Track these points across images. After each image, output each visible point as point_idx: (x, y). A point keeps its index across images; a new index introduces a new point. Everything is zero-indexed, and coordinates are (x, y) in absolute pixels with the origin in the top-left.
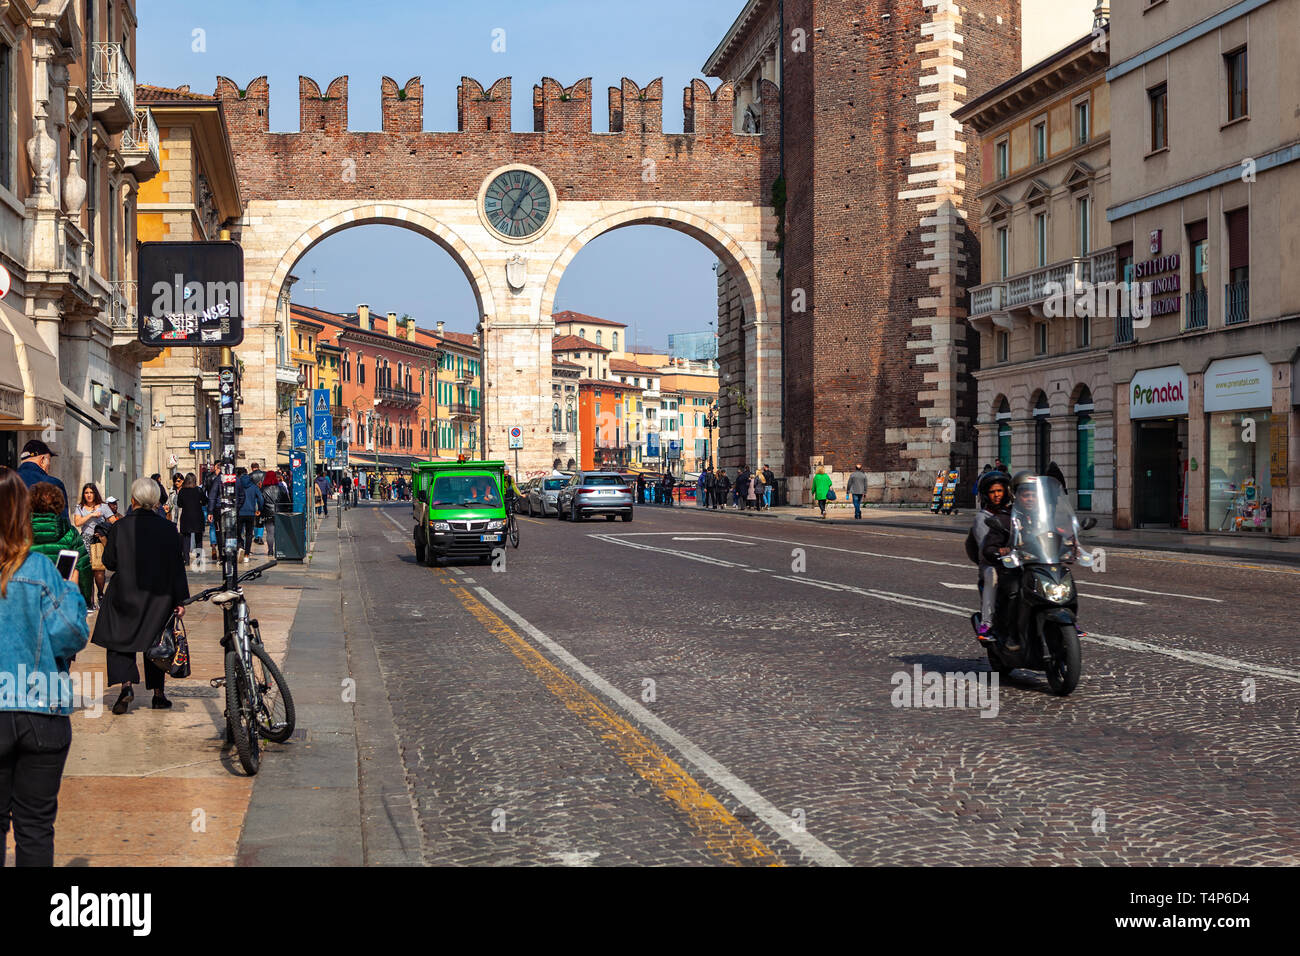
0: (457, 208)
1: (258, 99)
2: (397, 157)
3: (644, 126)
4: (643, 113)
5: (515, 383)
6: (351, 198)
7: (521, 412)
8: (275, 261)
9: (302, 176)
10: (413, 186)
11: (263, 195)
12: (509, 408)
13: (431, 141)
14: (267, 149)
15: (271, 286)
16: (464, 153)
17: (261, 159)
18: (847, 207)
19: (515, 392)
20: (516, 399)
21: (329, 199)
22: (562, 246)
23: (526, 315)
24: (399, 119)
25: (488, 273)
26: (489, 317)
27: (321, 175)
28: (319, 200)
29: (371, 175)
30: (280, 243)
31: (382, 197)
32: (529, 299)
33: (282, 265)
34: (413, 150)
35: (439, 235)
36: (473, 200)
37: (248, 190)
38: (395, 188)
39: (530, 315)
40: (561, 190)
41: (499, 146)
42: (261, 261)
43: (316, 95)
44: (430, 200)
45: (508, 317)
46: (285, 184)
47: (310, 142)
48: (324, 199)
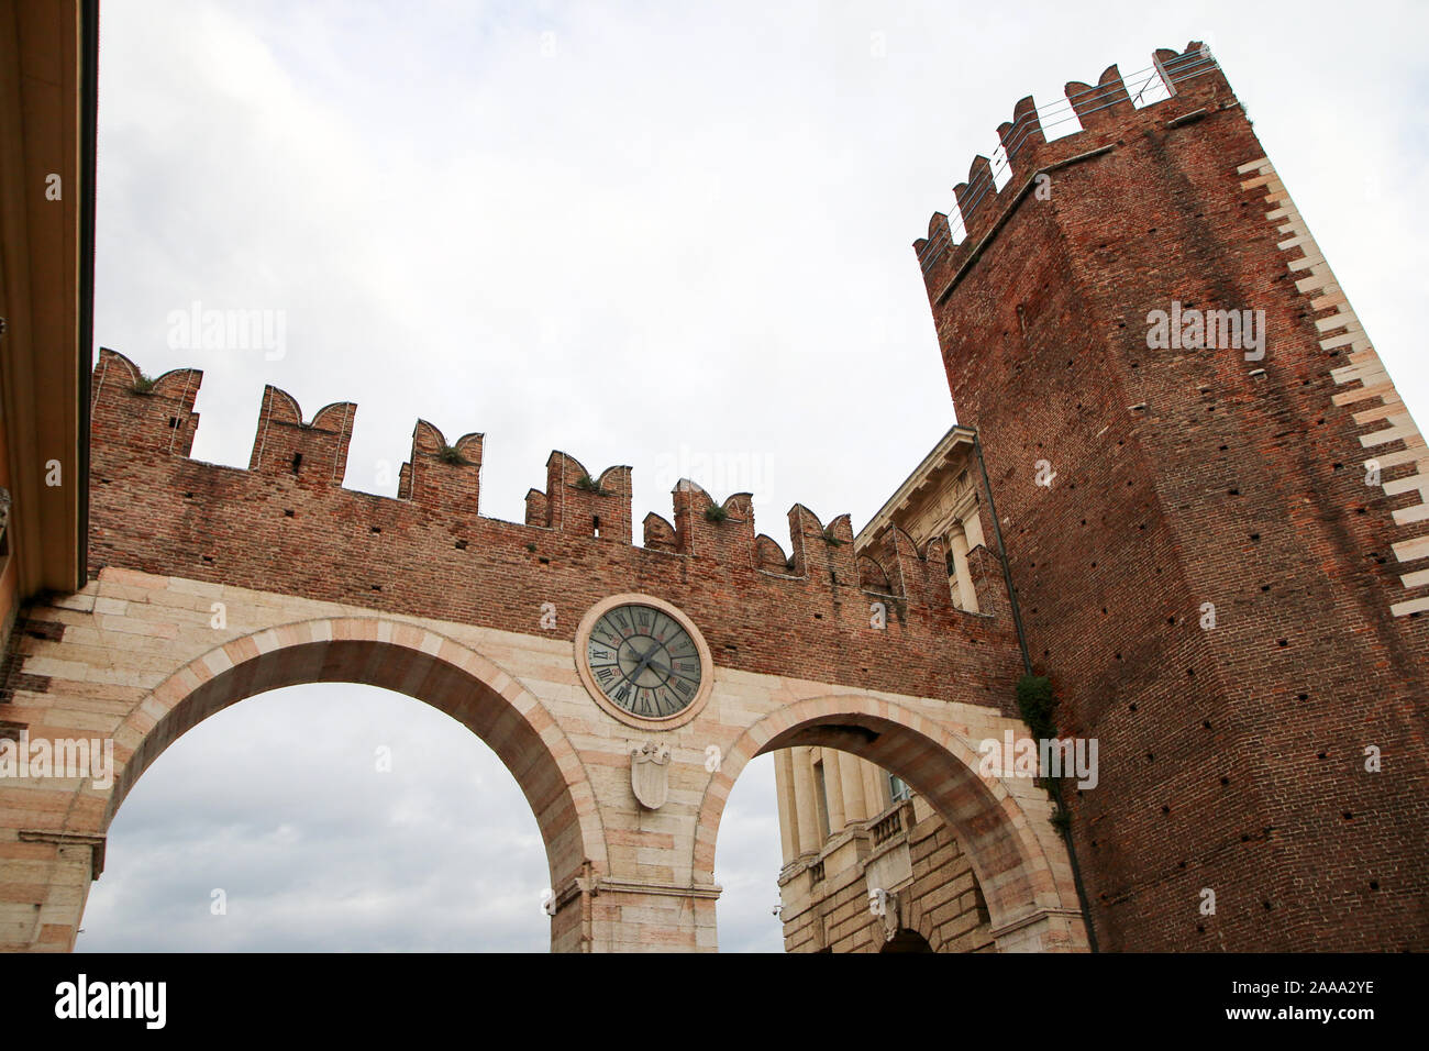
0: (538, 651)
1: (176, 401)
2: (432, 545)
3: (833, 575)
4: (830, 558)
6: (330, 599)
8: (135, 695)
9: (235, 544)
10: (455, 599)
11: (141, 561)
13: (496, 532)
14: (172, 484)
16: (552, 563)
17: (155, 498)
18: (1283, 644)
21: (284, 593)
23: (667, 868)
24: (440, 489)
25: (594, 777)
26: (593, 865)
27: (277, 549)
28: (264, 592)
29: (378, 567)
30: (153, 660)
31: (395, 609)
32: (669, 836)
33: (147, 705)
34: (461, 541)
35: (499, 695)
36: (568, 642)
37: (110, 546)
38: (422, 597)
39: (675, 870)
40: (717, 650)
41: (612, 562)
42: (98, 688)
43: (293, 421)
44: (488, 629)
45: (633, 867)
46: (194, 548)
47: (264, 490)
48: (275, 591)
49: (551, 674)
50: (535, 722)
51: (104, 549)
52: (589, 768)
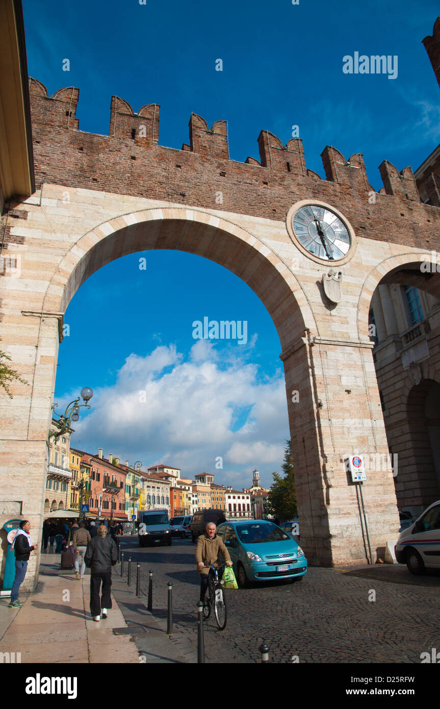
0: (268, 226)
2: (208, 174)
3: (407, 196)
4: (404, 187)
5: (346, 404)
6: (160, 199)
7: (357, 438)
8: (67, 245)
9: (107, 172)
11: (61, 180)
12: (343, 433)
14: (71, 143)
15: (58, 271)
16: (269, 184)
17: (64, 150)
19: (347, 415)
20: (350, 422)
21: (136, 196)
22: (366, 274)
23: (346, 333)
24: (208, 147)
25: (304, 288)
26: (310, 331)
27: (129, 175)
28: (126, 196)
29: (181, 184)
30: (75, 228)
31: (193, 204)
32: (346, 318)
33: (74, 250)
34: (222, 173)
35: (252, 247)
36: (283, 222)
37: (44, 173)
38: (206, 199)
39: (350, 334)
40: (356, 228)
41: (298, 185)
42: (49, 242)
43: (128, 113)
44: (241, 215)
45: (329, 333)
46: (88, 175)
47: (119, 146)
48: (131, 195)
49: (276, 237)
50: (272, 260)
51: (42, 174)
52: (302, 283)
